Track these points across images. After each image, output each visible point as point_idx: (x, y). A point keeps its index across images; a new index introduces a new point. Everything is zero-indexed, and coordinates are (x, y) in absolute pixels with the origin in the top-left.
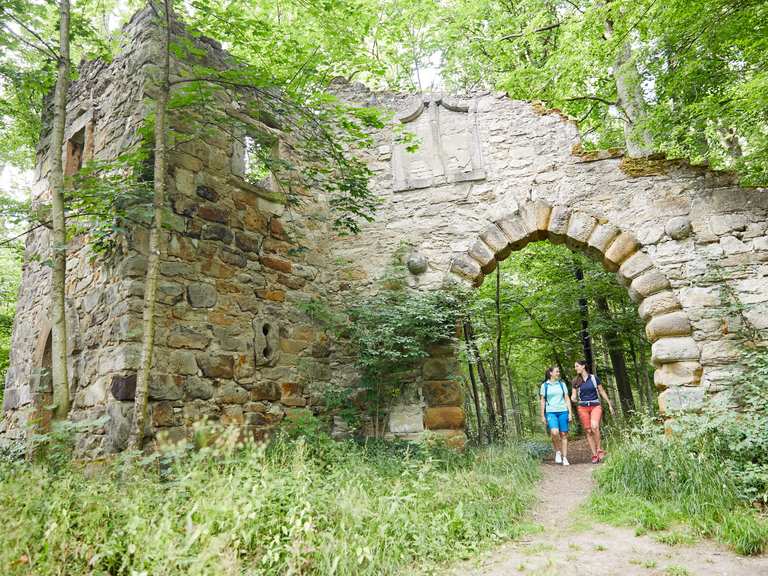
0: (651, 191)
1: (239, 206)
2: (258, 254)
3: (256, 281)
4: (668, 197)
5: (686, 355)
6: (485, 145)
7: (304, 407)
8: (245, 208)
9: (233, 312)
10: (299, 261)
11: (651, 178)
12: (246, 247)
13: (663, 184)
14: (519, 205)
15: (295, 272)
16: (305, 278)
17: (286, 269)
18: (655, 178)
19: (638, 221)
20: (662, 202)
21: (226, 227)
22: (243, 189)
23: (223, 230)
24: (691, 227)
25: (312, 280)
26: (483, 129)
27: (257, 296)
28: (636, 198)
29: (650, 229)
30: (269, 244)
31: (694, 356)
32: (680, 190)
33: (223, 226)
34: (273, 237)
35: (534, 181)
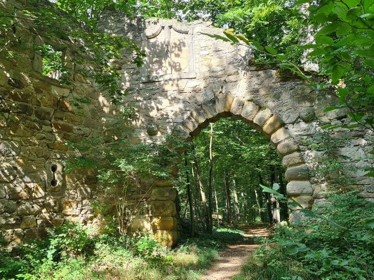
0: (293, 90)
1: (38, 90)
2: (50, 121)
3: (49, 138)
4: (303, 95)
5: (305, 191)
6: (197, 56)
7: (77, 216)
8: (42, 92)
9: (32, 158)
10: (78, 125)
11: (294, 82)
12: (42, 117)
13: (300, 86)
14: (215, 95)
15: (76, 131)
16: (82, 135)
17: (70, 130)
18: (296, 83)
19: (284, 109)
20: (298, 98)
21: (28, 105)
22: (41, 80)
23: (26, 106)
24: (314, 114)
25: (87, 136)
26: (196, 46)
27: (49, 148)
28: (284, 94)
29: (291, 114)
30: (59, 115)
31: (309, 192)
32: (310, 91)
33: (26, 104)
34: (61, 110)
35: (225, 80)
